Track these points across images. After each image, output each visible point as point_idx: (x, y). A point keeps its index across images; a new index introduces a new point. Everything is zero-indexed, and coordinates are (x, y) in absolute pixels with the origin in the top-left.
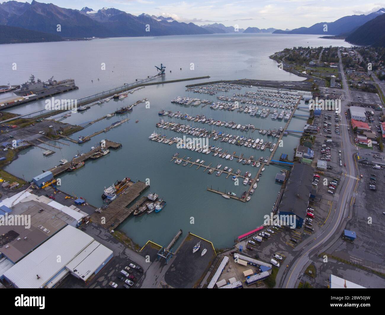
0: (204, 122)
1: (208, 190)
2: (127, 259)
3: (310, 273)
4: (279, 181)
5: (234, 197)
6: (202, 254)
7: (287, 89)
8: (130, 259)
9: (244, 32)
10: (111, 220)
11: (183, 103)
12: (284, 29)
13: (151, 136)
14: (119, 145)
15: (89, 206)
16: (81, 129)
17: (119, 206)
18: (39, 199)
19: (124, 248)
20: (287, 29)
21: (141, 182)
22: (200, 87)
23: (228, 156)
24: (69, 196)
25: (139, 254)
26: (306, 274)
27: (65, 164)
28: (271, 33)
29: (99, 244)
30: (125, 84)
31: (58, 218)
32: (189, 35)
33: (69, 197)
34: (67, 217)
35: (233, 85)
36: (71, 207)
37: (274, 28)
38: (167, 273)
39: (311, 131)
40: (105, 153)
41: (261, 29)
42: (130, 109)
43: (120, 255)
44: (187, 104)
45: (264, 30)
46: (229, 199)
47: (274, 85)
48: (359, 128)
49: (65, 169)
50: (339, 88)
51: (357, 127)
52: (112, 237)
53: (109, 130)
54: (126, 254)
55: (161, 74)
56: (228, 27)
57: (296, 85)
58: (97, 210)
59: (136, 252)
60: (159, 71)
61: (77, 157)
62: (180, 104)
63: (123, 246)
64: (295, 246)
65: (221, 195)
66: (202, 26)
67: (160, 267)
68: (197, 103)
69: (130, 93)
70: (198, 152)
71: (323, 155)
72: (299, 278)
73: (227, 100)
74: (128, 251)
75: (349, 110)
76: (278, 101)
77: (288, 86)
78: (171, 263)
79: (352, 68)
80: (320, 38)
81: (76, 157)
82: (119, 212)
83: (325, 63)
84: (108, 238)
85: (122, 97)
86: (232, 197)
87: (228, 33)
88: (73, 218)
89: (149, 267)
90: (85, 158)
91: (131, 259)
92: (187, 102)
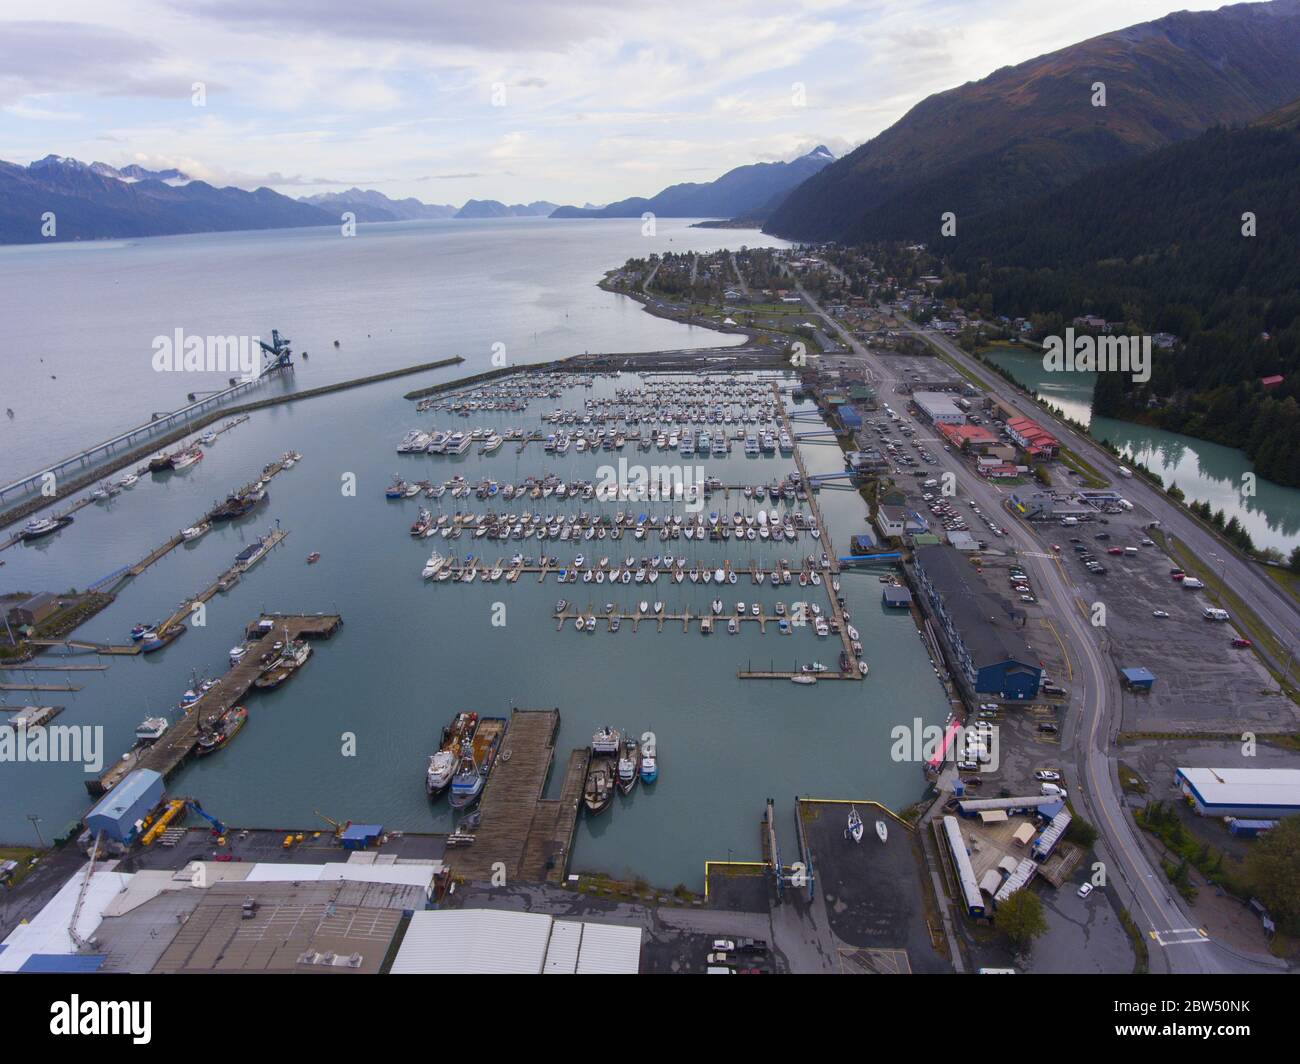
0: (565, 496)
1: (741, 678)
2: (689, 938)
3: (1134, 785)
4: (898, 604)
5: (825, 676)
6: (884, 837)
7: (720, 370)
8: (696, 932)
9: (456, 216)
10: (530, 851)
11: (445, 449)
12: (580, 205)
13: (428, 569)
14: (334, 620)
15: (406, 839)
16: (106, 600)
17: (517, 801)
18: (188, 878)
19: (650, 911)
20: (588, 204)
21: (523, 712)
22: (460, 392)
23: (720, 575)
24: (294, 832)
25: (710, 909)
26: (1128, 789)
27: (163, 734)
28: (545, 218)
29: (580, 925)
30: (155, 417)
31: (354, 906)
32: (264, 231)
33: (299, 837)
34: (382, 892)
35: (559, 374)
36: (351, 859)
37: (549, 201)
38: (834, 922)
39: (871, 468)
40: (301, 656)
41: (512, 206)
42: (263, 498)
43: (655, 934)
44: (460, 449)
45: (519, 210)
46: (815, 683)
47: (680, 363)
48: (974, 440)
49: (185, 753)
50: (845, 353)
51: (967, 440)
52: (579, 899)
53: (237, 582)
54: (670, 925)
55: (277, 367)
56: (399, 202)
57: (738, 357)
58: (452, 840)
59: (697, 907)
60: (273, 357)
61: (192, 698)
62: (436, 452)
63: (638, 907)
64: (1059, 740)
65: (790, 678)
66: (303, 198)
67: (801, 917)
68: (495, 443)
69: (205, 443)
70: (621, 582)
71: (944, 520)
72: (1122, 805)
73: (579, 421)
74: (668, 915)
75: (913, 402)
76: (726, 404)
77: (718, 362)
78: (822, 895)
79: (838, 301)
80: (694, 226)
81: (189, 698)
82: (533, 820)
83: (764, 291)
84: (569, 906)
85: (186, 461)
86: (820, 676)
87: (403, 218)
88: (406, 886)
89: (771, 927)
90: (237, 693)
91: (701, 932)
92: (458, 445)
